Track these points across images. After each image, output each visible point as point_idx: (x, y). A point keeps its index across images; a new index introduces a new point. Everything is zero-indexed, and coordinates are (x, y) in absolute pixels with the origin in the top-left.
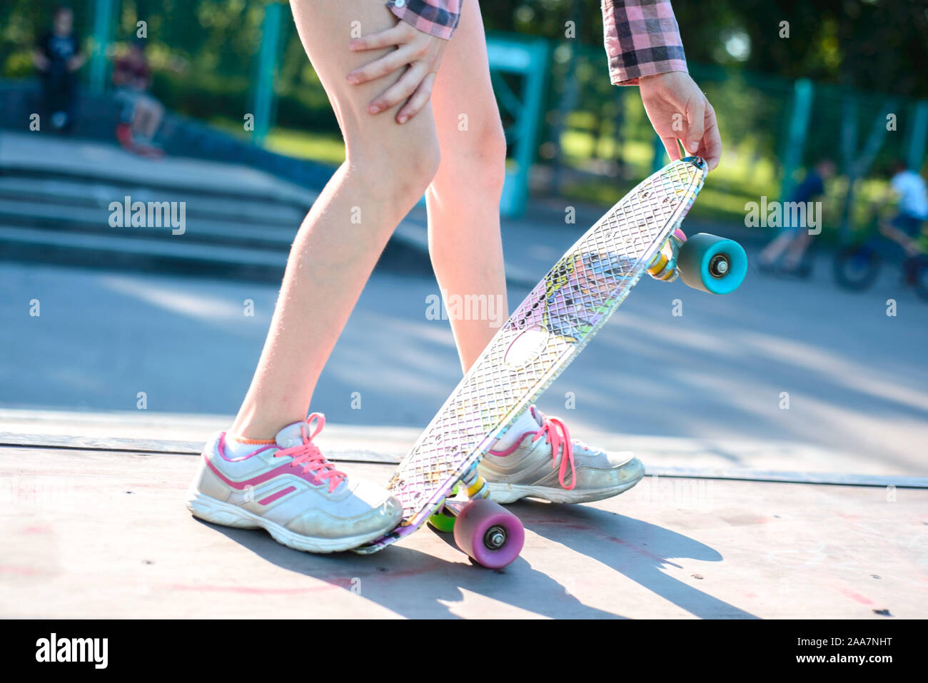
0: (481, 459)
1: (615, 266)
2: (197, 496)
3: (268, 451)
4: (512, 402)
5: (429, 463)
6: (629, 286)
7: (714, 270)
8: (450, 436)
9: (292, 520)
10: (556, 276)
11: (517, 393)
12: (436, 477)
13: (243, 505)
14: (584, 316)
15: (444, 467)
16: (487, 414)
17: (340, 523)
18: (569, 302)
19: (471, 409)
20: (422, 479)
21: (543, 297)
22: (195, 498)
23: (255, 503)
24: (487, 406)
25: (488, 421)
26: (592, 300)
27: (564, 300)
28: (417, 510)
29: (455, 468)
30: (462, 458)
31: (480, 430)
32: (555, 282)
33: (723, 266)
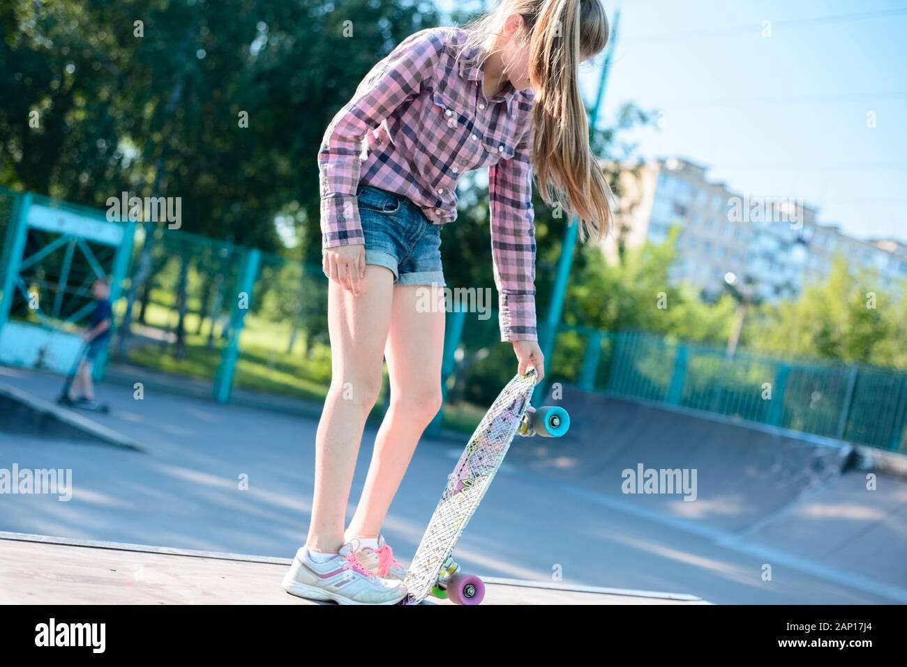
0: (452, 550)
1: (500, 434)
2: (294, 584)
3: (337, 558)
4: (462, 516)
5: (426, 560)
6: (509, 442)
7: (552, 424)
8: (434, 544)
9: (355, 595)
10: (471, 447)
11: (463, 512)
12: (431, 566)
13: (324, 587)
14: (490, 463)
15: (435, 559)
16: (451, 526)
17: (382, 595)
18: (480, 459)
19: (442, 527)
20: (424, 569)
21: (467, 460)
22: (292, 585)
23: (332, 586)
24: (450, 522)
25: (452, 530)
26: (492, 454)
27: (478, 458)
28: (425, 585)
29: (440, 557)
30: (442, 552)
31: (449, 535)
32: (471, 450)
33: (556, 421)
